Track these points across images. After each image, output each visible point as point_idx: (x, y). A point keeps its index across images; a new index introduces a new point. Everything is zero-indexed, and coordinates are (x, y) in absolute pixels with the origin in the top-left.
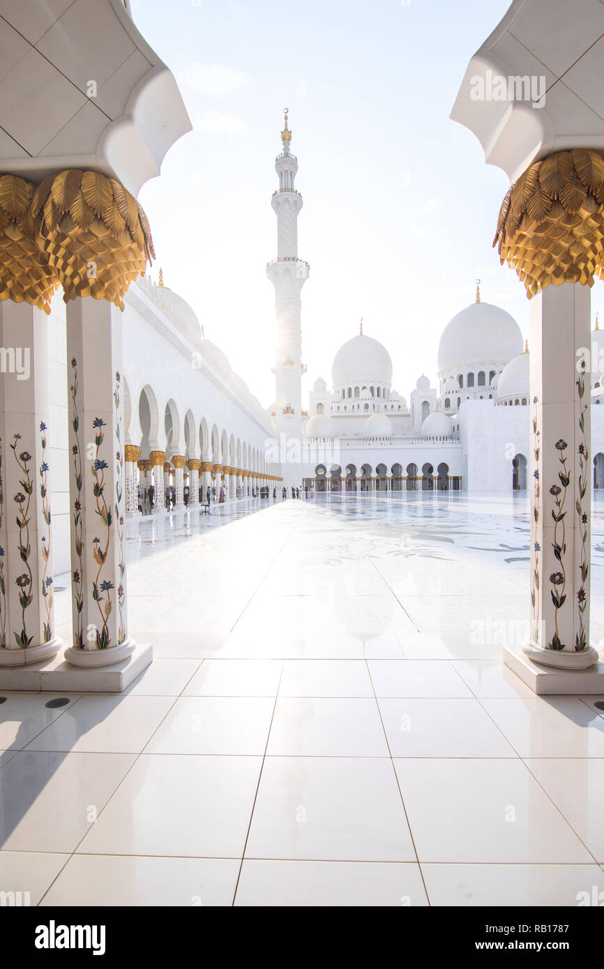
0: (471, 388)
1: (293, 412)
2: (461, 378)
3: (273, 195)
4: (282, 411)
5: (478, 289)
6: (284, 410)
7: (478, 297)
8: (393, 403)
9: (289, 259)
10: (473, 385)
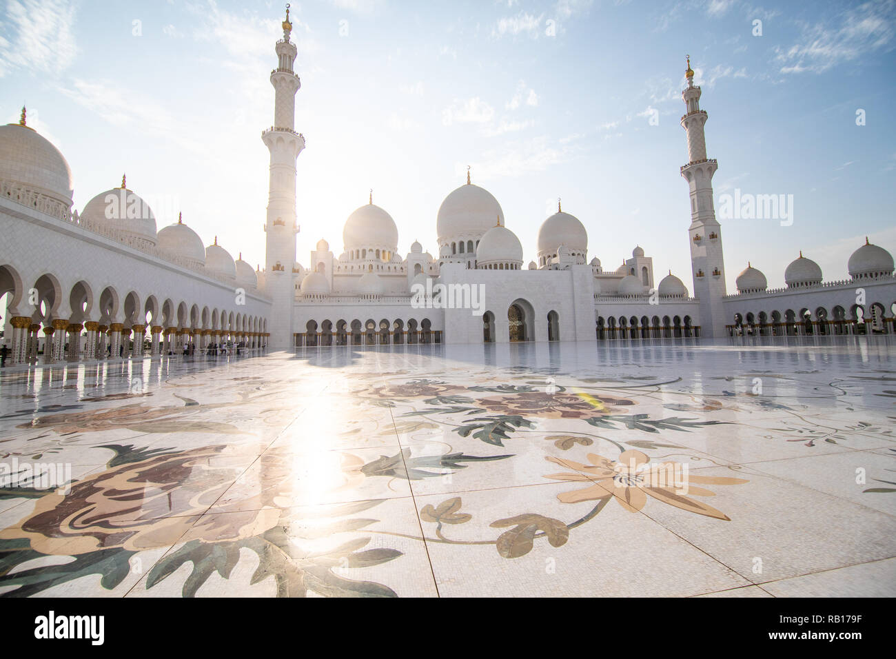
0: (462, 254)
1: (283, 270)
2: (454, 245)
3: (272, 73)
4: (272, 268)
5: (469, 173)
6: (274, 267)
7: (469, 180)
8: (396, 265)
9: (282, 129)
10: (464, 252)
